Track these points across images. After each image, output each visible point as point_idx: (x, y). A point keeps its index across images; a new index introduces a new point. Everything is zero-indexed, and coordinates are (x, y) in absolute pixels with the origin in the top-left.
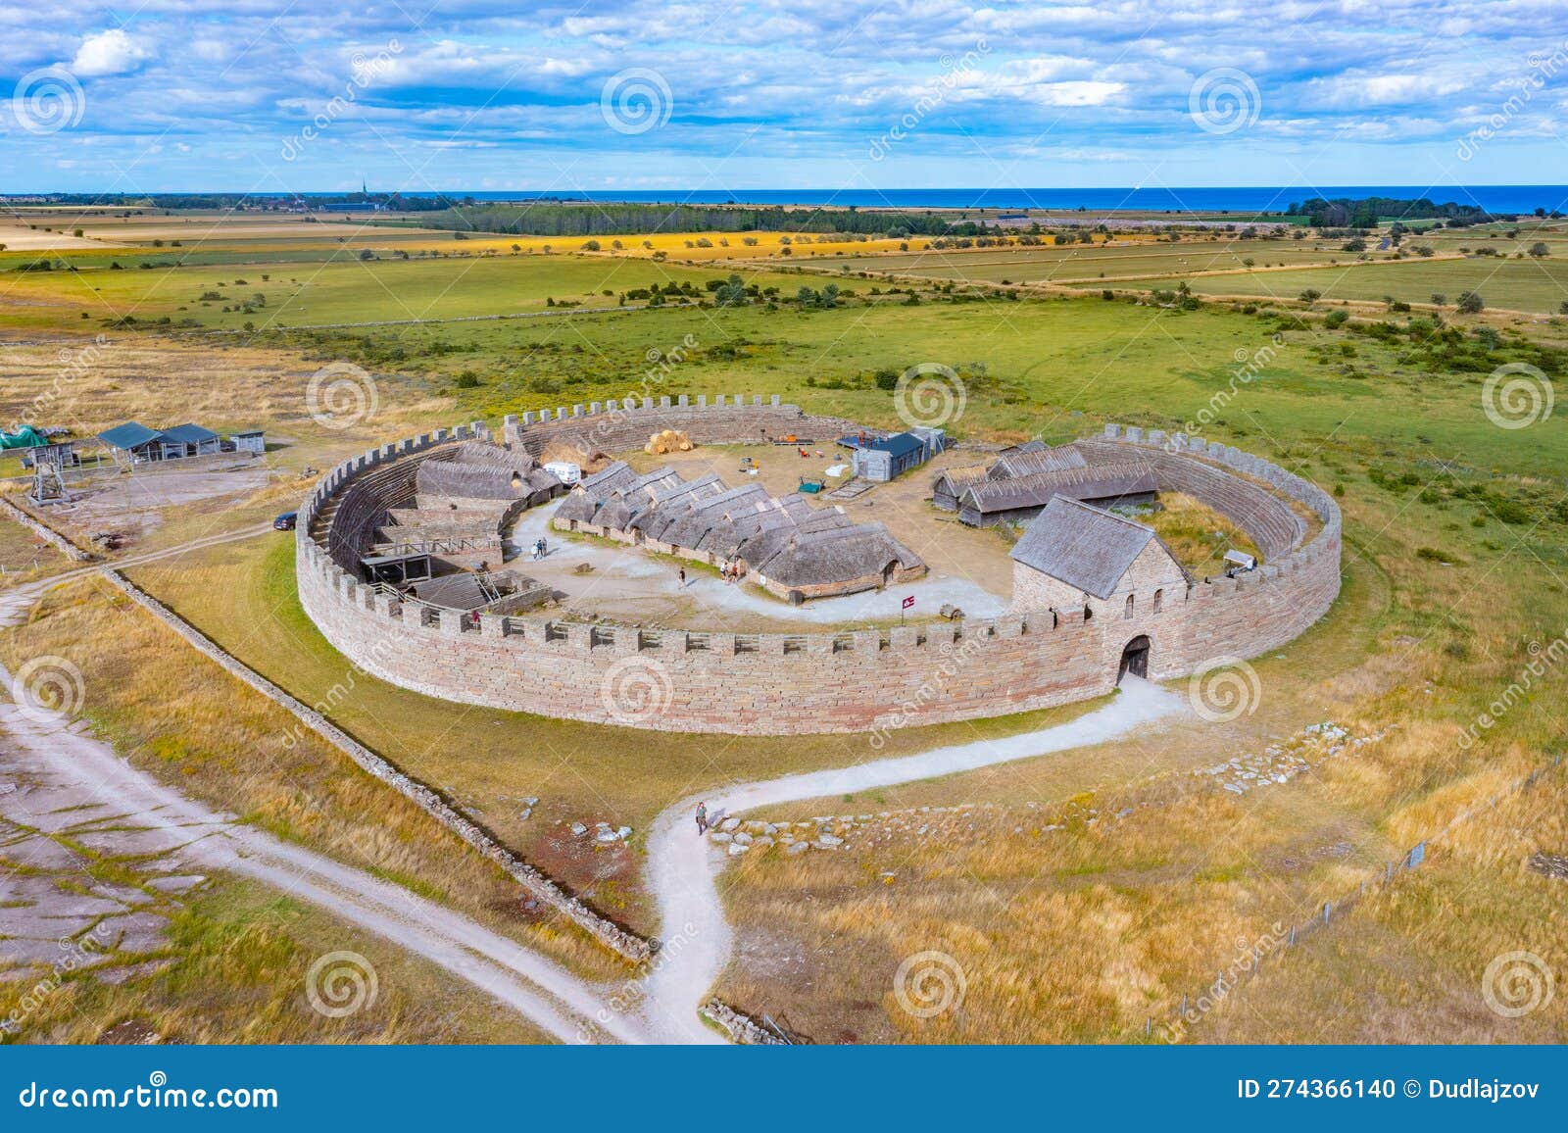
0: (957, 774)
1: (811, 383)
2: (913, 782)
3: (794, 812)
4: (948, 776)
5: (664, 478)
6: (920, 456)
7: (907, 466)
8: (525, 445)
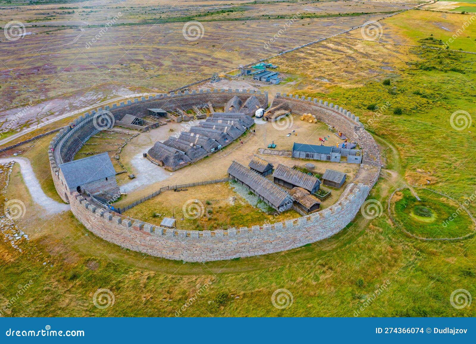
2: (23, 179)
3: (16, 168)
4: (24, 182)
5: (231, 121)
6: (329, 158)
7: (315, 158)
8: (274, 102)
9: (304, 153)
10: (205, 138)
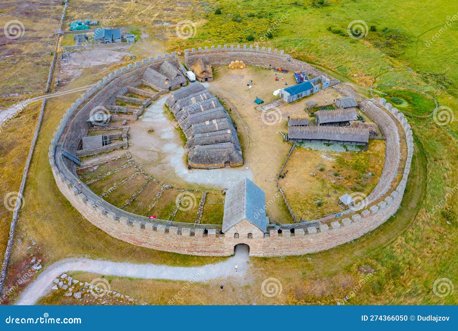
0: (141, 279)
1: (330, 29)
2: (126, 277)
3: (84, 277)
4: (137, 279)
5: (202, 94)
6: (312, 91)
7: (303, 96)
8: (189, 61)
9: (296, 96)
10: (224, 119)
